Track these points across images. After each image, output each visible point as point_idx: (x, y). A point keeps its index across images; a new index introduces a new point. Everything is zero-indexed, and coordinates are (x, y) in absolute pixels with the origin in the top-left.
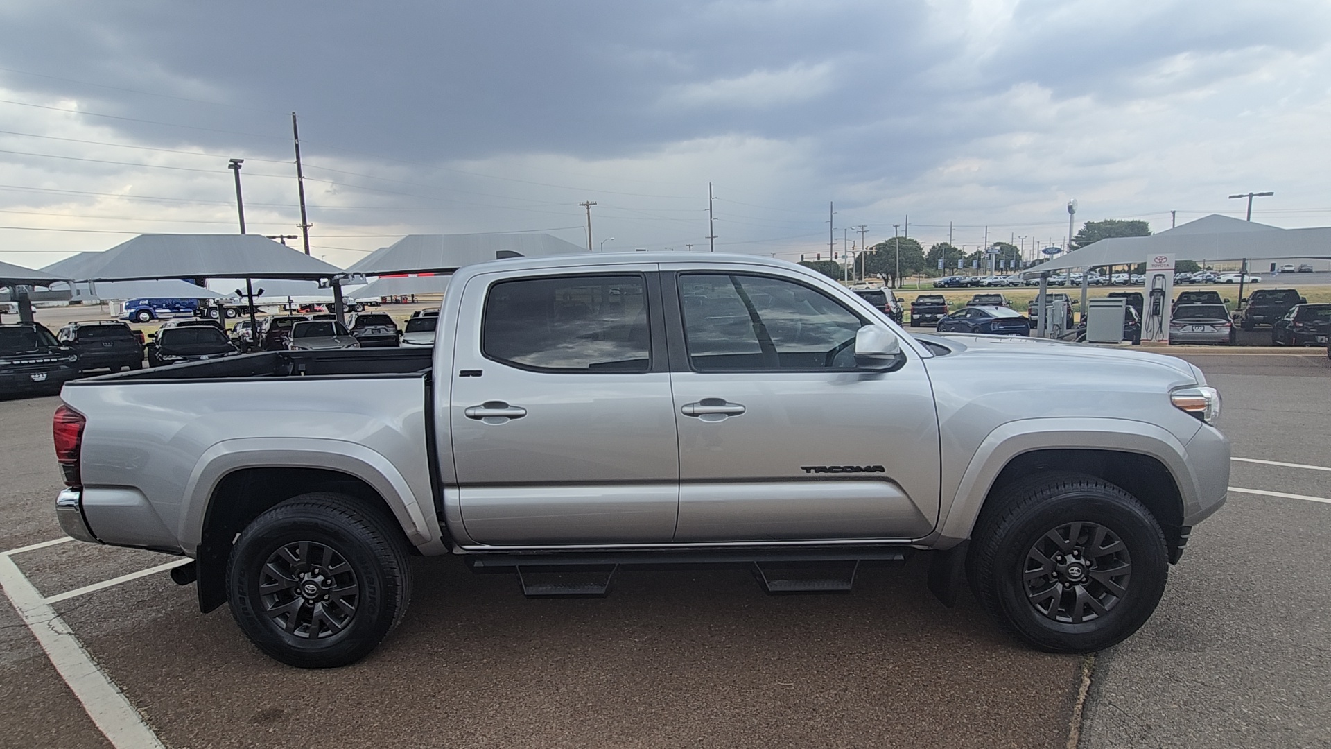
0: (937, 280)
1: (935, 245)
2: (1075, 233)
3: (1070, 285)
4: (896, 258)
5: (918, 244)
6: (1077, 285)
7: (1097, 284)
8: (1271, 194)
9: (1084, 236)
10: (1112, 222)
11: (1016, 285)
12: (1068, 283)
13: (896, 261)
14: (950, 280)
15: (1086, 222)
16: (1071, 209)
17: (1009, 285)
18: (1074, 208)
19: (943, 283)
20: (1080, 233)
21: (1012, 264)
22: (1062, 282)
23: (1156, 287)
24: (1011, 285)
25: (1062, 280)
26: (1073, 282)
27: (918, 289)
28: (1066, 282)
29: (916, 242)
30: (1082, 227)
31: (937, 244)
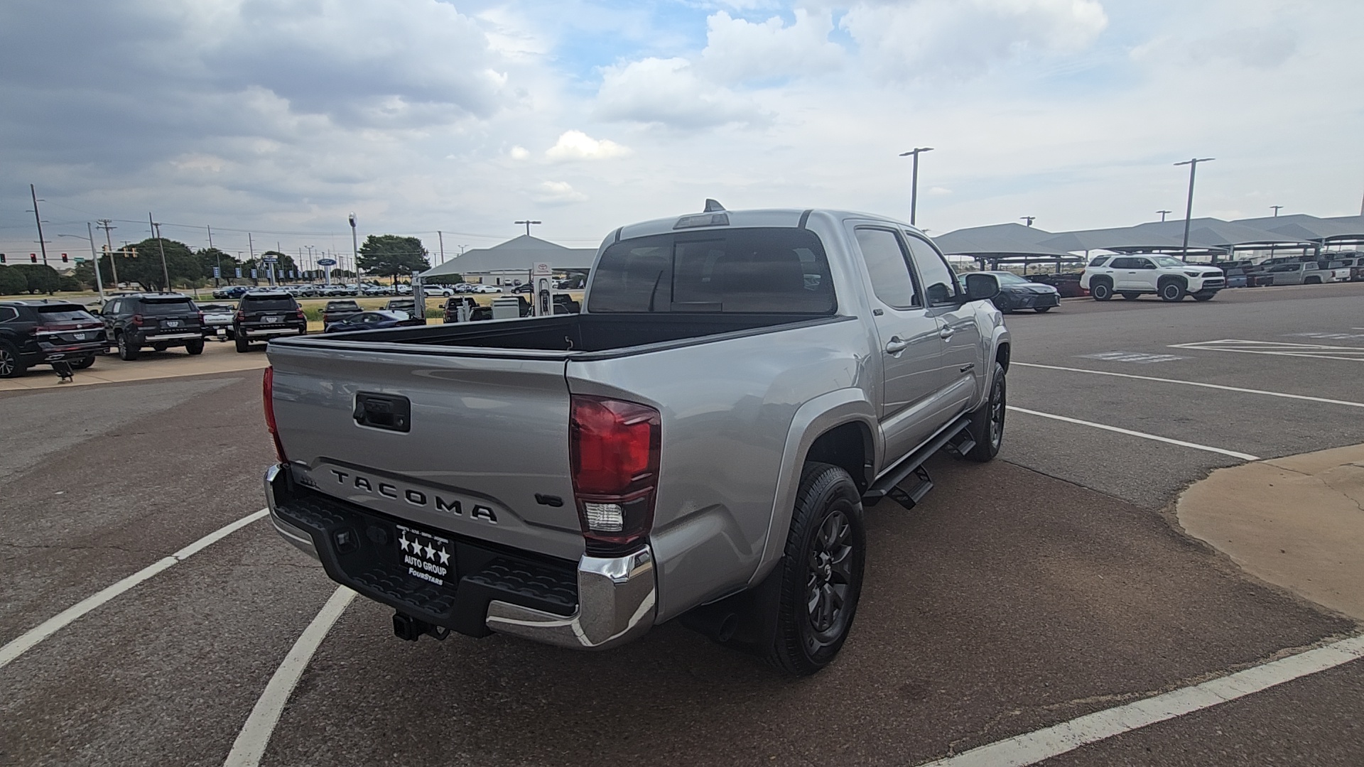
0: (218, 291)
1: (202, 250)
2: (360, 246)
3: (362, 295)
4: (162, 263)
5: (187, 247)
6: (368, 295)
7: (385, 294)
8: (539, 223)
9: (368, 249)
10: (391, 238)
11: (309, 296)
12: (360, 294)
13: (163, 267)
14: (234, 290)
15: (369, 235)
16: (352, 221)
17: (302, 296)
18: (355, 221)
19: (226, 293)
20: (365, 245)
21: (291, 275)
22: (353, 292)
23: (543, 289)
24: (304, 295)
25: (354, 290)
26: (364, 292)
27: (200, 300)
28: (358, 293)
29: (183, 245)
30: (366, 241)
31: (204, 250)
